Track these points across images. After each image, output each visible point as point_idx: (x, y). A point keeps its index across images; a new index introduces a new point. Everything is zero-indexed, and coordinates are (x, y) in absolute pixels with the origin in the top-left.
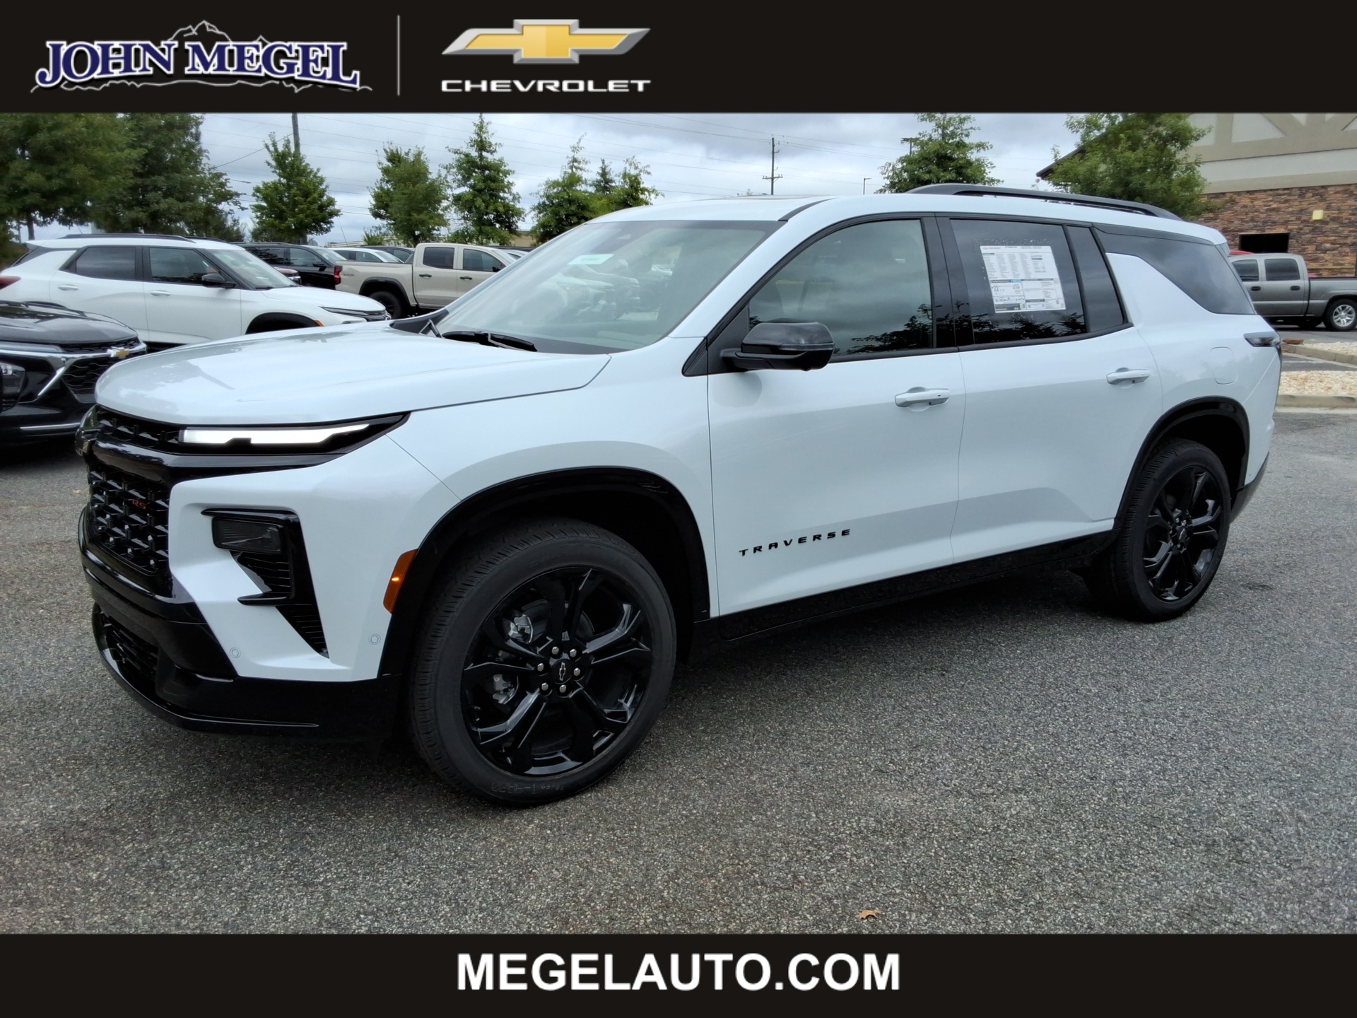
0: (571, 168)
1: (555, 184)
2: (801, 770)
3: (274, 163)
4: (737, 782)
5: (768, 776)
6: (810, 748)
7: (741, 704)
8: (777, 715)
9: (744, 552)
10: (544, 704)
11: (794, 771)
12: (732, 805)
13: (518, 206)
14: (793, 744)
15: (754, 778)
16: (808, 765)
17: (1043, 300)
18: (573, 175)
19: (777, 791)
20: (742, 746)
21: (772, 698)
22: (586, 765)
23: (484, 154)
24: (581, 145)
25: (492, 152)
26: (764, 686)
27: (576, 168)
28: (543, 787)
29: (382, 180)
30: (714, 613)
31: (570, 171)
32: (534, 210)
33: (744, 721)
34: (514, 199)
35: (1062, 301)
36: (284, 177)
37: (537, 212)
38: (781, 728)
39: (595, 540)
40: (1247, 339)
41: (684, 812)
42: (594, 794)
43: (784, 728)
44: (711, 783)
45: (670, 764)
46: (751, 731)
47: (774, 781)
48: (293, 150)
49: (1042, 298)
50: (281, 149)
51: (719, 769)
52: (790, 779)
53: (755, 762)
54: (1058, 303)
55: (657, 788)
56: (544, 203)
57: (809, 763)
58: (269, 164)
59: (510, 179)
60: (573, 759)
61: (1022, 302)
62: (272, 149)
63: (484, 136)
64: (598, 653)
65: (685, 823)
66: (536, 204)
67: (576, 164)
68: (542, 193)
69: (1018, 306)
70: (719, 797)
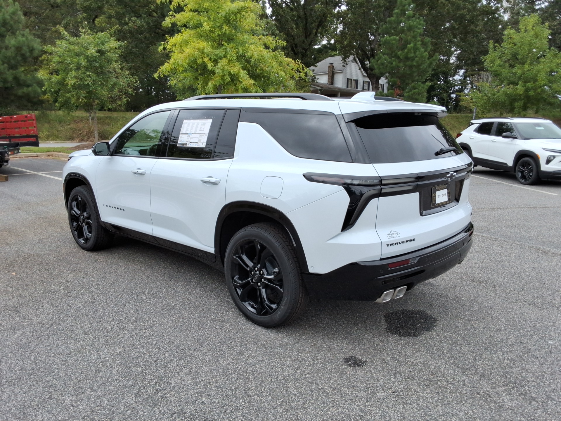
17: (197, 143)
35: (205, 144)
40: (304, 175)
49: (197, 142)
54: (203, 144)
61: (188, 143)
69: (186, 144)
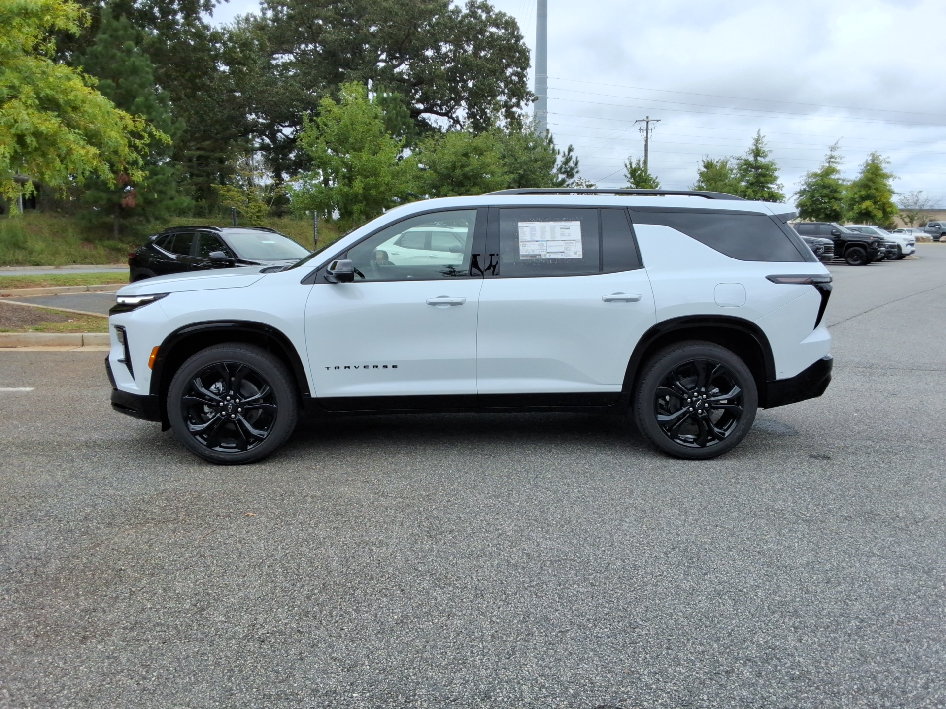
0: (829, 162)
1: (815, 175)
3: (629, 176)
13: (781, 192)
18: (830, 167)
23: (759, 158)
24: (837, 145)
25: (764, 157)
27: (833, 162)
29: (699, 181)
30: (312, 396)
31: (827, 165)
32: (796, 194)
34: (779, 188)
35: (580, 253)
36: (634, 184)
37: (798, 196)
40: (768, 278)
48: (642, 165)
49: (563, 251)
50: (634, 166)
54: (576, 254)
56: (805, 190)
58: (626, 176)
59: (776, 174)
61: (543, 253)
62: (629, 167)
63: (760, 146)
66: (798, 190)
67: (832, 160)
68: (803, 183)
69: (540, 255)
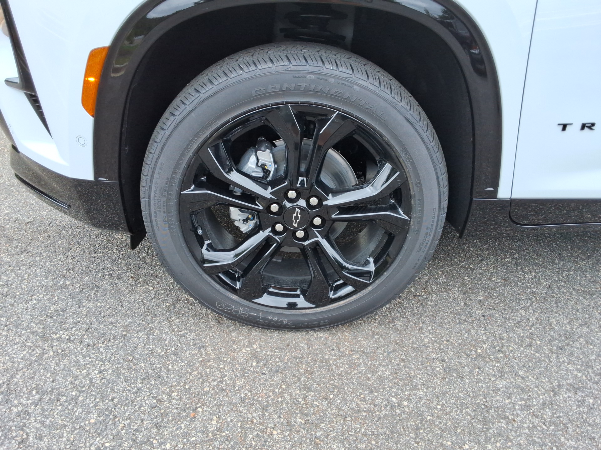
2: (564, 394)
4: (478, 381)
5: (519, 387)
6: (592, 367)
7: (539, 283)
8: (573, 309)
9: (564, 127)
10: (275, 244)
11: (555, 394)
12: (454, 414)
14: (572, 354)
15: (501, 384)
16: (576, 390)
19: (518, 415)
20: (512, 335)
21: (577, 287)
22: (319, 310)
26: (575, 270)
28: (270, 317)
30: (503, 193)
33: (531, 304)
38: (568, 327)
39: (345, 75)
41: (394, 399)
42: (327, 335)
43: (572, 329)
44: (448, 370)
45: (421, 328)
46: (532, 319)
47: (522, 399)
51: (468, 356)
52: (544, 404)
53: (514, 363)
55: (389, 353)
57: (578, 389)
60: (308, 299)
64: (343, 208)
65: (386, 416)
70: (444, 394)
